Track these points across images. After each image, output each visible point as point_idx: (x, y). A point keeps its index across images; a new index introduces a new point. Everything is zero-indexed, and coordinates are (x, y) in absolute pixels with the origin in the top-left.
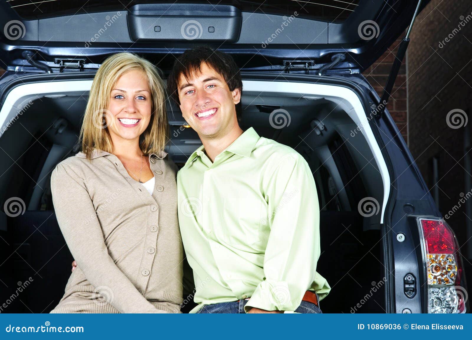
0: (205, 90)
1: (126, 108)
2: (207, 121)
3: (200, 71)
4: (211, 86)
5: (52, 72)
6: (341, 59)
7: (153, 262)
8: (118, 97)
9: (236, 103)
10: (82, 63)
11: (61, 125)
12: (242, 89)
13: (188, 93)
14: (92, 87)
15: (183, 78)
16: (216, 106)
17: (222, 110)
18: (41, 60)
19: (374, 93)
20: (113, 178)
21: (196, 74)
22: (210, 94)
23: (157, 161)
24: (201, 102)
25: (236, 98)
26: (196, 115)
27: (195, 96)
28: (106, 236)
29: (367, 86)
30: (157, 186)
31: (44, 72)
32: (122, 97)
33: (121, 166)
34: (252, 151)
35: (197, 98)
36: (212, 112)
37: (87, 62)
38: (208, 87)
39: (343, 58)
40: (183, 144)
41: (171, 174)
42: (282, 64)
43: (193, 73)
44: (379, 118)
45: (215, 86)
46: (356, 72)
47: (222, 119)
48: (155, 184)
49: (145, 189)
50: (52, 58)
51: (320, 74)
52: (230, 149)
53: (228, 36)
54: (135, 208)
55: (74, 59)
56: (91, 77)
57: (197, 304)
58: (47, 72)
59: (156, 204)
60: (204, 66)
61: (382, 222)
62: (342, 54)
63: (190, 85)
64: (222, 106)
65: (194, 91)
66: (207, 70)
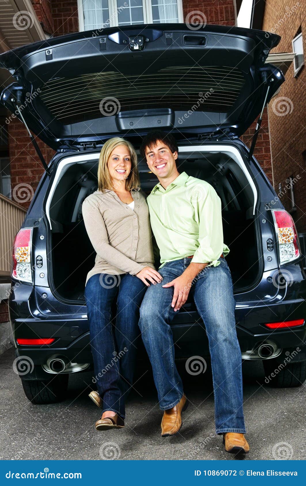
1: (120, 164)
2: (161, 170)
3: (157, 145)
4: (162, 152)
5: (80, 150)
6: (228, 131)
7: (138, 244)
8: (116, 159)
9: (176, 159)
10: (94, 144)
11: (85, 177)
12: (178, 151)
13: (151, 156)
14: (100, 157)
15: (148, 149)
16: (166, 162)
17: (169, 164)
18: (74, 145)
19: (246, 148)
20: (113, 203)
21: (154, 146)
22: (162, 156)
23: (136, 192)
24: (158, 161)
25: (175, 156)
26: (156, 167)
27: (155, 158)
28: (109, 236)
29: (243, 145)
30: (135, 206)
31: (76, 151)
32: (117, 159)
33: (116, 196)
34: (185, 183)
35: (156, 159)
36: (164, 165)
37: (97, 144)
38: (161, 153)
39: (229, 131)
40: (149, 181)
41: (143, 199)
42: (197, 136)
43: (153, 146)
44: (250, 160)
45: (165, 152)
46: (236, 138)
47: (169, 168)
48: (135, 204)
49: (129, 207)
50: (79, 143)
51: (217, 140)
52: (174, 183)
53: (168, 124)
54: (125, 217)
55: (91, 142)
56: (99, 152)
57: (161, 264)
58: (77, 150)
59: (135, 214)
60: (158, 142)
61: (254, 214)
62: (228, 129)
63: (152, 152)
64: (169, 162)
65: (154, 155)
66: (160, 144)
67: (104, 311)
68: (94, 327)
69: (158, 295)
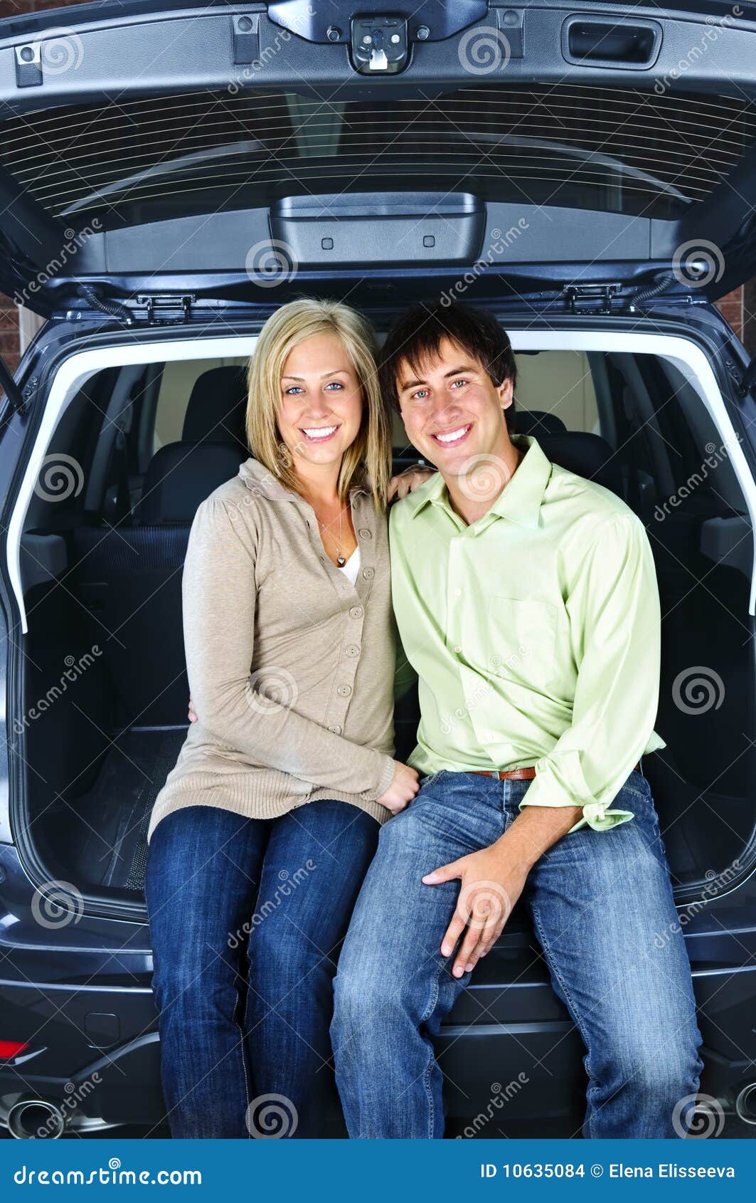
0: (450, 391)
1: (308, 410)
2: (453, 449)
3: (440, 357)
4: (459, 383)
5: (133, 320)
6: (672, 280)
7: (348, 712)
8: (292, 391)
9: (506, 407)
10: (187, 301)
13: (416, 396)
15: (406, 367)
16: (470, 421)
17: (480, 426)
18: (116, 298)
19: (735, 342)
21: (431, 361)
25: (505, 398)
26: (434, 437)
27: (430, 403)
32: (301, 390)
36: (463, 432)
38: (454, 386)
42: (559, 289)
43: (426, 361)
44: (746, 395)
45: (467, 382)
46: (701, 302)
47: (481, 443)
50: (132, 295)
53: (460, 252)
55: (176, 294)
58: (124, 319)
60: (447, 347)
63: (422, 383)
64: (481, 418)
65: (427, 393)
66: (452, 355)
67: (214, 987)
68: (176, 1045)
69: (401, 931)
